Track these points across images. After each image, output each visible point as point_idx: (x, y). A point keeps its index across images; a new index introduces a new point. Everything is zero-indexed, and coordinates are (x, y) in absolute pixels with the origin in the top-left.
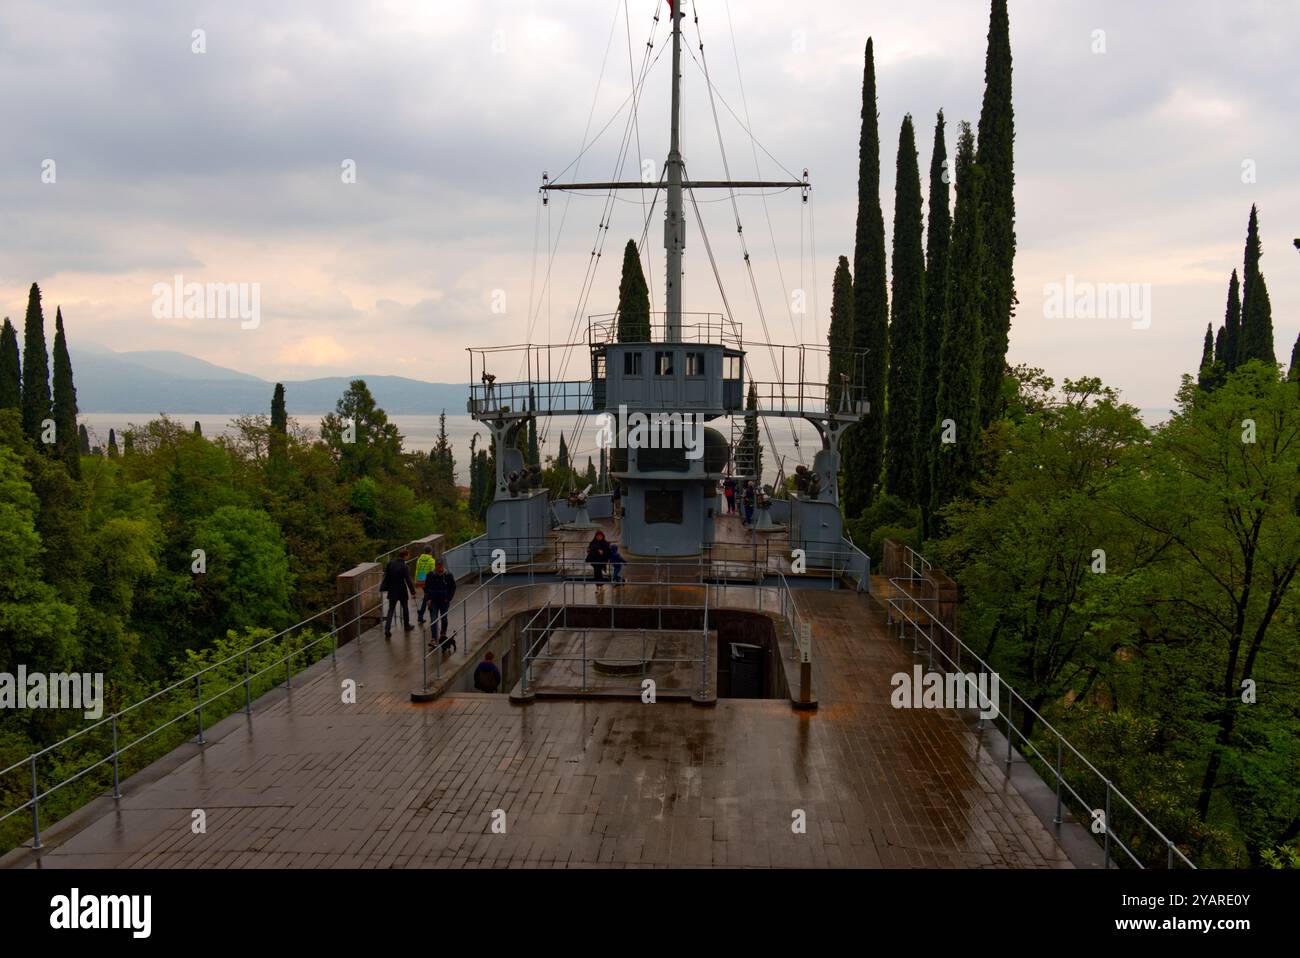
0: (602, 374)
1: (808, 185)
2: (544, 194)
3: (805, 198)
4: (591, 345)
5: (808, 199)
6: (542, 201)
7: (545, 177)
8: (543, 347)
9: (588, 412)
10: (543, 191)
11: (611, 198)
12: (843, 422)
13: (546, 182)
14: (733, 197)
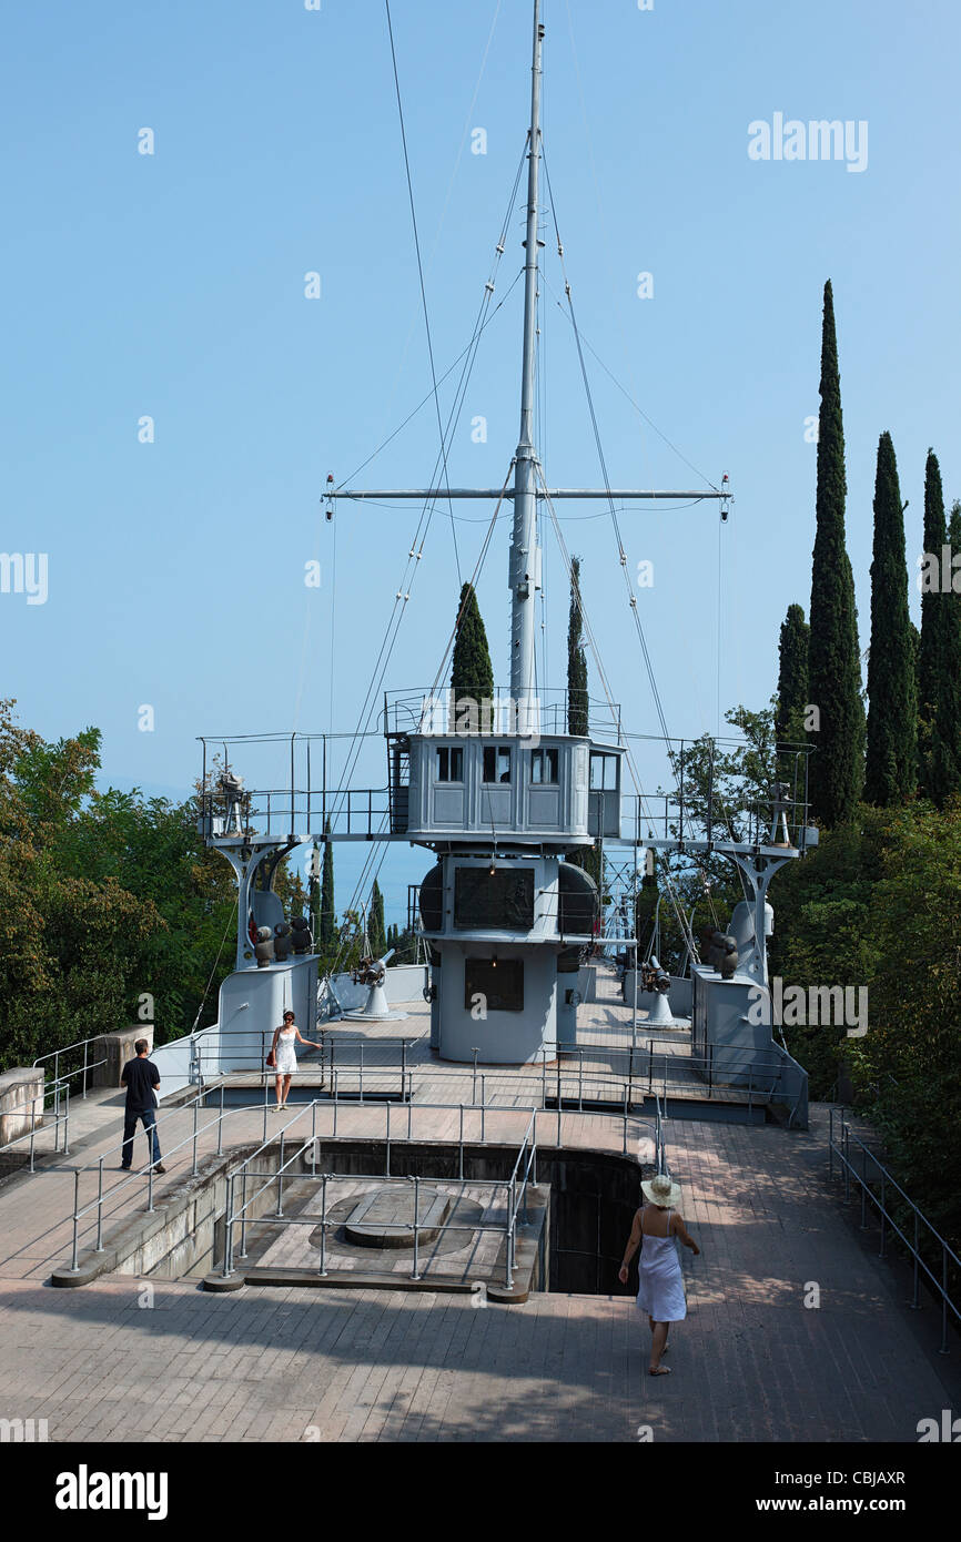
0: (405, 782)
1: (729, 496)
2: (327, 506)
3: (724, 516)
4: (388, 736)
5: (729, 516)
6: (325, 515)
7: (330, 479)
8: (316, 736)
9: (382, 838)
10: (325, 499)
11: (428, 512)
12: (775, 859)
13: (331, 488)
14: (613, 512)
